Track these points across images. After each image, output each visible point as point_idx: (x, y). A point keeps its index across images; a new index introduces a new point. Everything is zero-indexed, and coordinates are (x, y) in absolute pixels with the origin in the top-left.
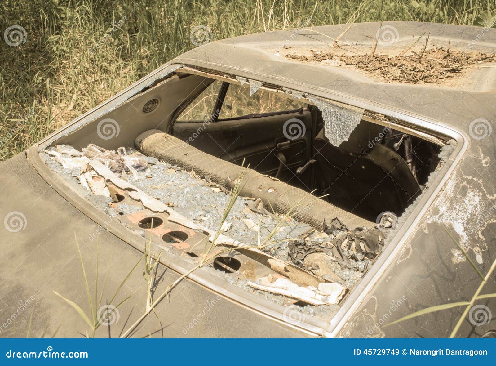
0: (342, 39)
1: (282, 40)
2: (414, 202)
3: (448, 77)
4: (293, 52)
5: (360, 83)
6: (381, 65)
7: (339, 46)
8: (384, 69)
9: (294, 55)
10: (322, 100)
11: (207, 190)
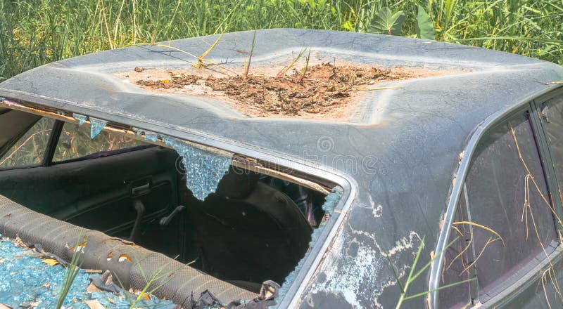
0: (209, 56)
1: (132, 59)
2: (296, 268)
3: (334, 104)
4: (147, 76)
5: (228, 119)
6: (256, 91)
7: (205, 66)
8: (259, 95)
9: (148, 80)
10: (182, 143)
11: (37, 263)
